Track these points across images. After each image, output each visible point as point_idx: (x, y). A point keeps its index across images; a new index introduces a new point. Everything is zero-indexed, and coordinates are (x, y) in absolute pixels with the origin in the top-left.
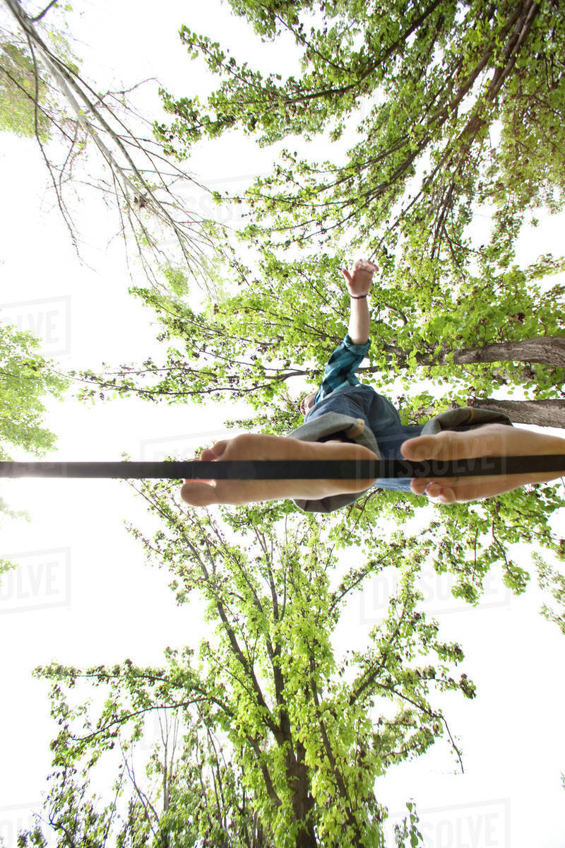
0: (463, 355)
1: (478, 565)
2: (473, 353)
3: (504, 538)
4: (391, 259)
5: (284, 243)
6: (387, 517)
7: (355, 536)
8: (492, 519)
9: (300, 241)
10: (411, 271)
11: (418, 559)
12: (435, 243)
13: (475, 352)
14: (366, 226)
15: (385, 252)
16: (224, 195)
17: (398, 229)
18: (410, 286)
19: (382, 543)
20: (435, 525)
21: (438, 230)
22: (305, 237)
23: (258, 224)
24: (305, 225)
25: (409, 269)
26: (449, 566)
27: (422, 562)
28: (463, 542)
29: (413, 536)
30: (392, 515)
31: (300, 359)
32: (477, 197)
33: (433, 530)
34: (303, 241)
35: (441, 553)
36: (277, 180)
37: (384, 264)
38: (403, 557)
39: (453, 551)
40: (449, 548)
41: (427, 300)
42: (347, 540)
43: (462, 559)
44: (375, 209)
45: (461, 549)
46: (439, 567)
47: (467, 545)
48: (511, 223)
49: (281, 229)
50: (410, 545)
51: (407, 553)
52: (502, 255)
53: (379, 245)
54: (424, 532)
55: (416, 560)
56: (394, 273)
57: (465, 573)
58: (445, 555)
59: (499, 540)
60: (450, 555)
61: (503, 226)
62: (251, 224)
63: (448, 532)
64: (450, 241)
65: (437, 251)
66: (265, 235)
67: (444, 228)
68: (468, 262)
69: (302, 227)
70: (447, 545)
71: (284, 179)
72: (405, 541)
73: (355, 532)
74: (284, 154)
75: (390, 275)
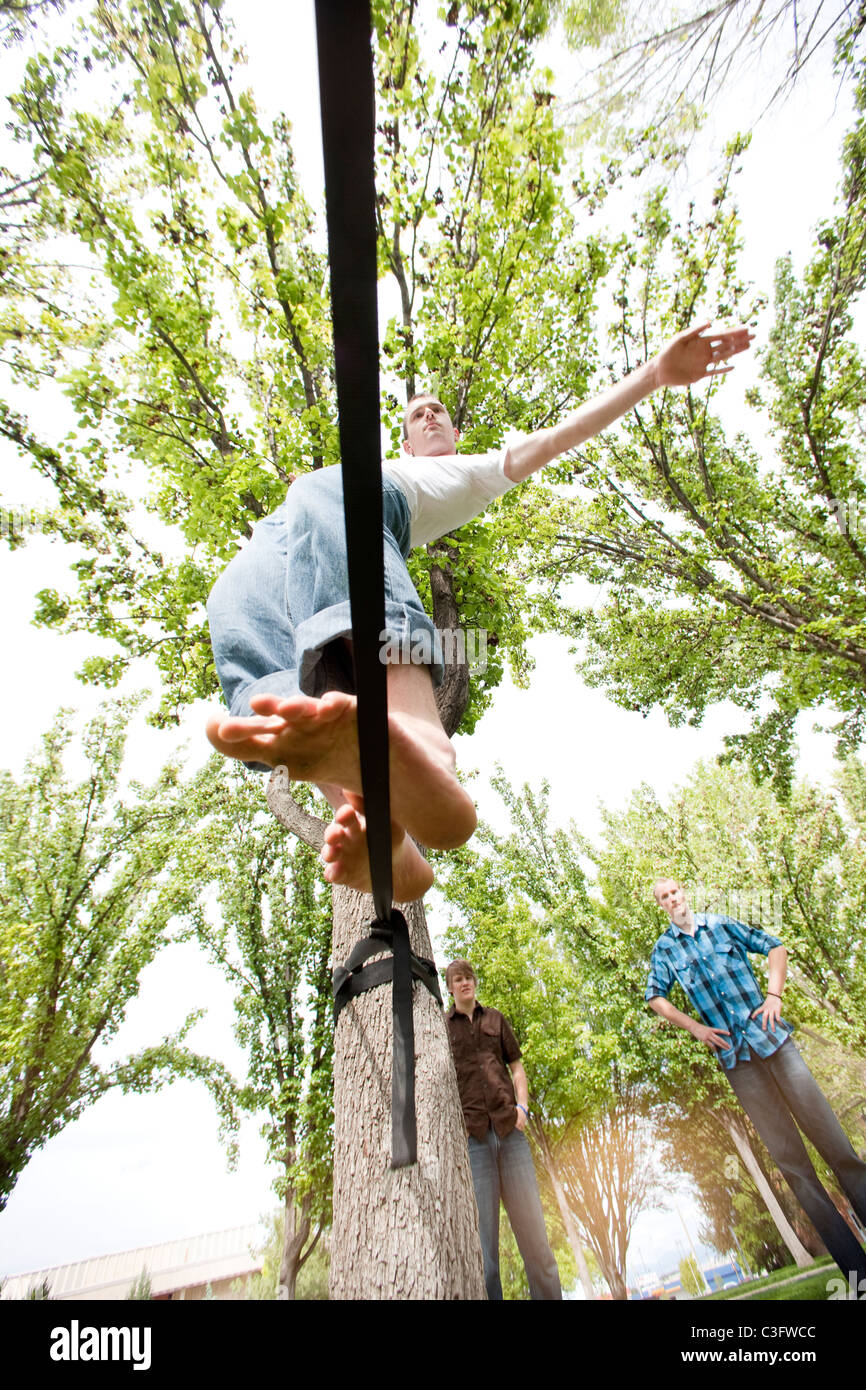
0: (444, 577)
1: (106, 624)
2: (447, 590)
3: (162, 653)
4: (567, 478)
5: (626, 295)
6: (153, 479)
7: (99, 417)
8: (190, 636)
9: (622, 328)
10: (544, 508)
11: (86, 537)
12: (576, 540)
13: (449, 592)
14: (615, 444)
15: (578, 471)
16: (739, 161)
17: (605, 489)
18: (525, 507)
19: (101, 472)
20: (158, 560)
21: (592, 543)
22: (627, 337)
23: (667, 242)
24: (642, 340)
25: (548, 505)
26: (91, 583)
27: (83, 544)
28: (139, 600)
29: (130, 526)
30: (161, 489)
31: (432, 312)
32: (618, 588)
33: (149, 558)
34: (620, 333)
35: (111, 569)
36: (726, 286)
37: (562, 470)
38: (84, 513)
39: (121, 588)
40: (123, 581)
41: (506, 530)
42: (84, 399)
43: (110, 601)
44: (635, 456)
45: (128, 598)
46: (86, 568)
47: (137, 606)
48: (577, 627)
49: (647, 290)
50: (111, 524)
51: (94, 520)
52: (544, 620)
53: (589, 462)
54: (141, 545)
55: (84, 535)
56: (547, 484)
57: (87, 607)
58: (109, 576)
59: (158, 648)
60: (111, 583)
61: (577, 619)
62: (672, 225)
63: (149, 577)
64: (573, 559)
65: (565, 542)
66: (646, 257)
67: (592, 550)
68: (542, 581)
69: (641, 332)
70: (129, 578)
71: (724, 301)
72: (115, 514)
73: (108, 417)
74: (761, 302)
75: (546, 477)
